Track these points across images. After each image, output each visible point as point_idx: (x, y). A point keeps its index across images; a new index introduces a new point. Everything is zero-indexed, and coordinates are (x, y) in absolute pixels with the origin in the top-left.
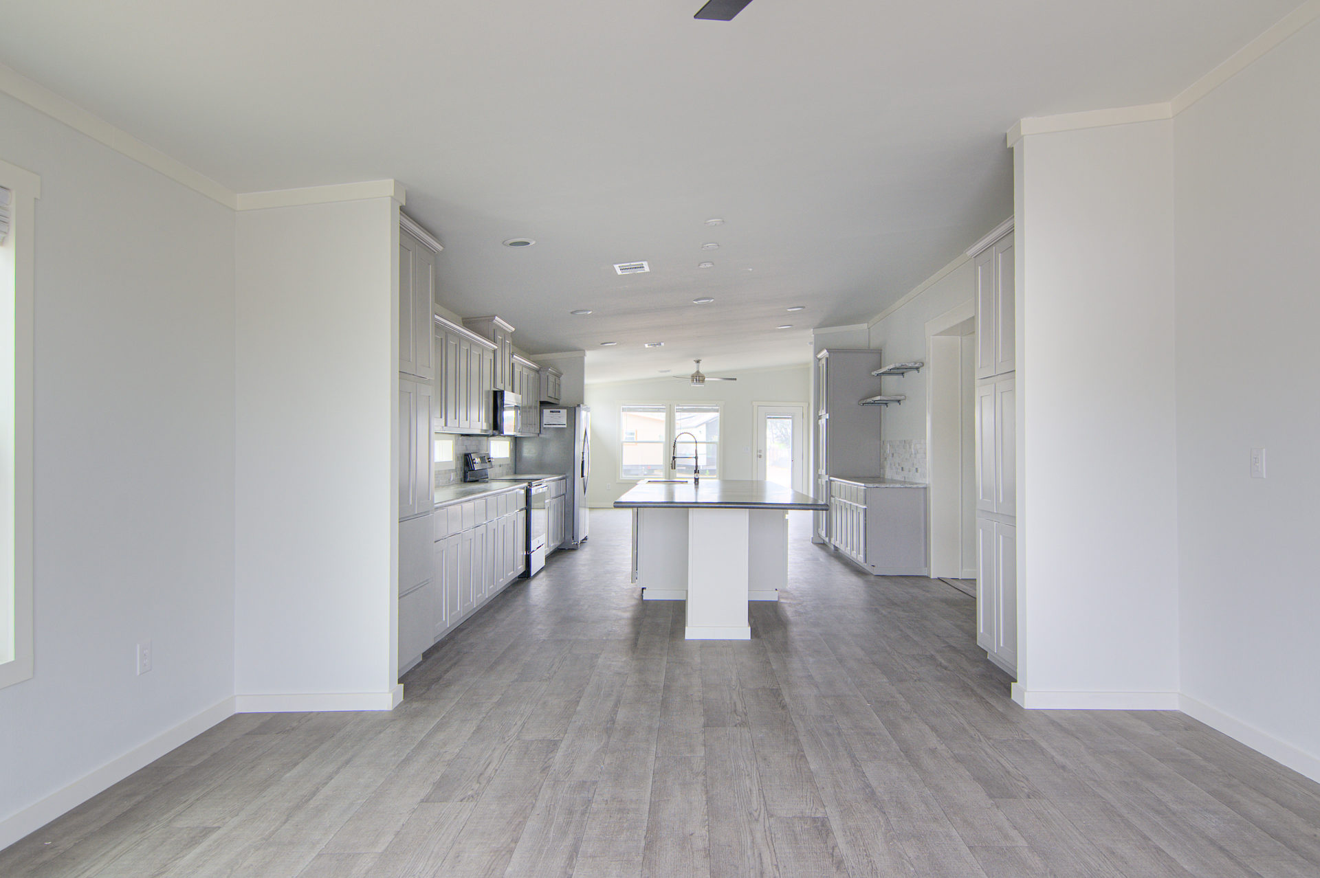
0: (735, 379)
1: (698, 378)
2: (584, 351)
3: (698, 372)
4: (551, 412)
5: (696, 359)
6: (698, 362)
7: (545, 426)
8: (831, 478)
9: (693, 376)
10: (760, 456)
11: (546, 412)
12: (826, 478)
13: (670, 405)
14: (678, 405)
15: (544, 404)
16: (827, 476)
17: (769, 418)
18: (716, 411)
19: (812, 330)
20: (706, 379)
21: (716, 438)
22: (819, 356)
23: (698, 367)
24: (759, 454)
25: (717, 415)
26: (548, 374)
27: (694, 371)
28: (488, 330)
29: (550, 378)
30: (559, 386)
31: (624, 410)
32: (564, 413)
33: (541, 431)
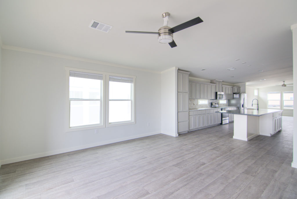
1: (284, 85)
2: (245, 82)
5: (284, 81)
11: (235, 95)
14: (283, 92)
15: (234, 93)
20: (286, 86)
23: (284, 83)
28: (215, 82)
29: (236, 89)
30: (240, 89)
31: (268, 93)
32: (238, 95)
33: (233, 98)
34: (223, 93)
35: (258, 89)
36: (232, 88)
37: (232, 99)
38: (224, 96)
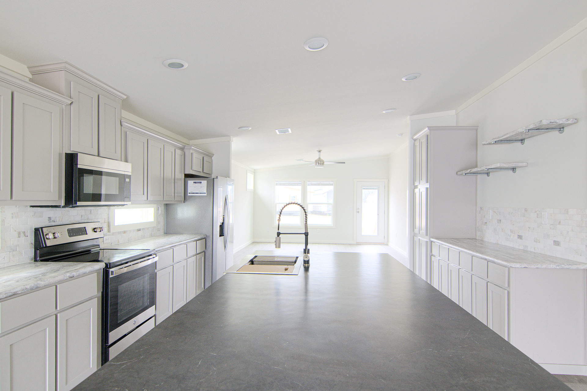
0: (344, 163)
1: (320, 162)
2: (230, 136)
3: (319, 158)
4: (194, 183)
5: (318, 150)
6: (320, 151)
7: (189, 195)
8: (432, 239)
9: (316, 161)
10: (358, 212)
11: (190, 182)
12: (425, 239)
13: (304, 181)
14: (309, 181)
15: (188, 176)
16: (428, 237)
17: (363, 189)
18: (332, 185)
19: (409, 116)
20: (325, 163)
21: (331, 201)
22: (415, 137)
23: (320, 155)
24: (357, 210)
25: (332, 188)
26: (191, 151)
27: (317, 158)
28: (60, 79)
29: (195, 155)
30: (211, 163)
31: (277, 184)
32: (204, 182)
33: (186, 198)
34: (124, 168)
35: (255, 172)
36: (178, 152)
37: (180, 202)
38: (136, 187)
